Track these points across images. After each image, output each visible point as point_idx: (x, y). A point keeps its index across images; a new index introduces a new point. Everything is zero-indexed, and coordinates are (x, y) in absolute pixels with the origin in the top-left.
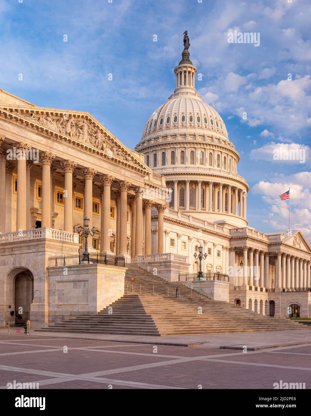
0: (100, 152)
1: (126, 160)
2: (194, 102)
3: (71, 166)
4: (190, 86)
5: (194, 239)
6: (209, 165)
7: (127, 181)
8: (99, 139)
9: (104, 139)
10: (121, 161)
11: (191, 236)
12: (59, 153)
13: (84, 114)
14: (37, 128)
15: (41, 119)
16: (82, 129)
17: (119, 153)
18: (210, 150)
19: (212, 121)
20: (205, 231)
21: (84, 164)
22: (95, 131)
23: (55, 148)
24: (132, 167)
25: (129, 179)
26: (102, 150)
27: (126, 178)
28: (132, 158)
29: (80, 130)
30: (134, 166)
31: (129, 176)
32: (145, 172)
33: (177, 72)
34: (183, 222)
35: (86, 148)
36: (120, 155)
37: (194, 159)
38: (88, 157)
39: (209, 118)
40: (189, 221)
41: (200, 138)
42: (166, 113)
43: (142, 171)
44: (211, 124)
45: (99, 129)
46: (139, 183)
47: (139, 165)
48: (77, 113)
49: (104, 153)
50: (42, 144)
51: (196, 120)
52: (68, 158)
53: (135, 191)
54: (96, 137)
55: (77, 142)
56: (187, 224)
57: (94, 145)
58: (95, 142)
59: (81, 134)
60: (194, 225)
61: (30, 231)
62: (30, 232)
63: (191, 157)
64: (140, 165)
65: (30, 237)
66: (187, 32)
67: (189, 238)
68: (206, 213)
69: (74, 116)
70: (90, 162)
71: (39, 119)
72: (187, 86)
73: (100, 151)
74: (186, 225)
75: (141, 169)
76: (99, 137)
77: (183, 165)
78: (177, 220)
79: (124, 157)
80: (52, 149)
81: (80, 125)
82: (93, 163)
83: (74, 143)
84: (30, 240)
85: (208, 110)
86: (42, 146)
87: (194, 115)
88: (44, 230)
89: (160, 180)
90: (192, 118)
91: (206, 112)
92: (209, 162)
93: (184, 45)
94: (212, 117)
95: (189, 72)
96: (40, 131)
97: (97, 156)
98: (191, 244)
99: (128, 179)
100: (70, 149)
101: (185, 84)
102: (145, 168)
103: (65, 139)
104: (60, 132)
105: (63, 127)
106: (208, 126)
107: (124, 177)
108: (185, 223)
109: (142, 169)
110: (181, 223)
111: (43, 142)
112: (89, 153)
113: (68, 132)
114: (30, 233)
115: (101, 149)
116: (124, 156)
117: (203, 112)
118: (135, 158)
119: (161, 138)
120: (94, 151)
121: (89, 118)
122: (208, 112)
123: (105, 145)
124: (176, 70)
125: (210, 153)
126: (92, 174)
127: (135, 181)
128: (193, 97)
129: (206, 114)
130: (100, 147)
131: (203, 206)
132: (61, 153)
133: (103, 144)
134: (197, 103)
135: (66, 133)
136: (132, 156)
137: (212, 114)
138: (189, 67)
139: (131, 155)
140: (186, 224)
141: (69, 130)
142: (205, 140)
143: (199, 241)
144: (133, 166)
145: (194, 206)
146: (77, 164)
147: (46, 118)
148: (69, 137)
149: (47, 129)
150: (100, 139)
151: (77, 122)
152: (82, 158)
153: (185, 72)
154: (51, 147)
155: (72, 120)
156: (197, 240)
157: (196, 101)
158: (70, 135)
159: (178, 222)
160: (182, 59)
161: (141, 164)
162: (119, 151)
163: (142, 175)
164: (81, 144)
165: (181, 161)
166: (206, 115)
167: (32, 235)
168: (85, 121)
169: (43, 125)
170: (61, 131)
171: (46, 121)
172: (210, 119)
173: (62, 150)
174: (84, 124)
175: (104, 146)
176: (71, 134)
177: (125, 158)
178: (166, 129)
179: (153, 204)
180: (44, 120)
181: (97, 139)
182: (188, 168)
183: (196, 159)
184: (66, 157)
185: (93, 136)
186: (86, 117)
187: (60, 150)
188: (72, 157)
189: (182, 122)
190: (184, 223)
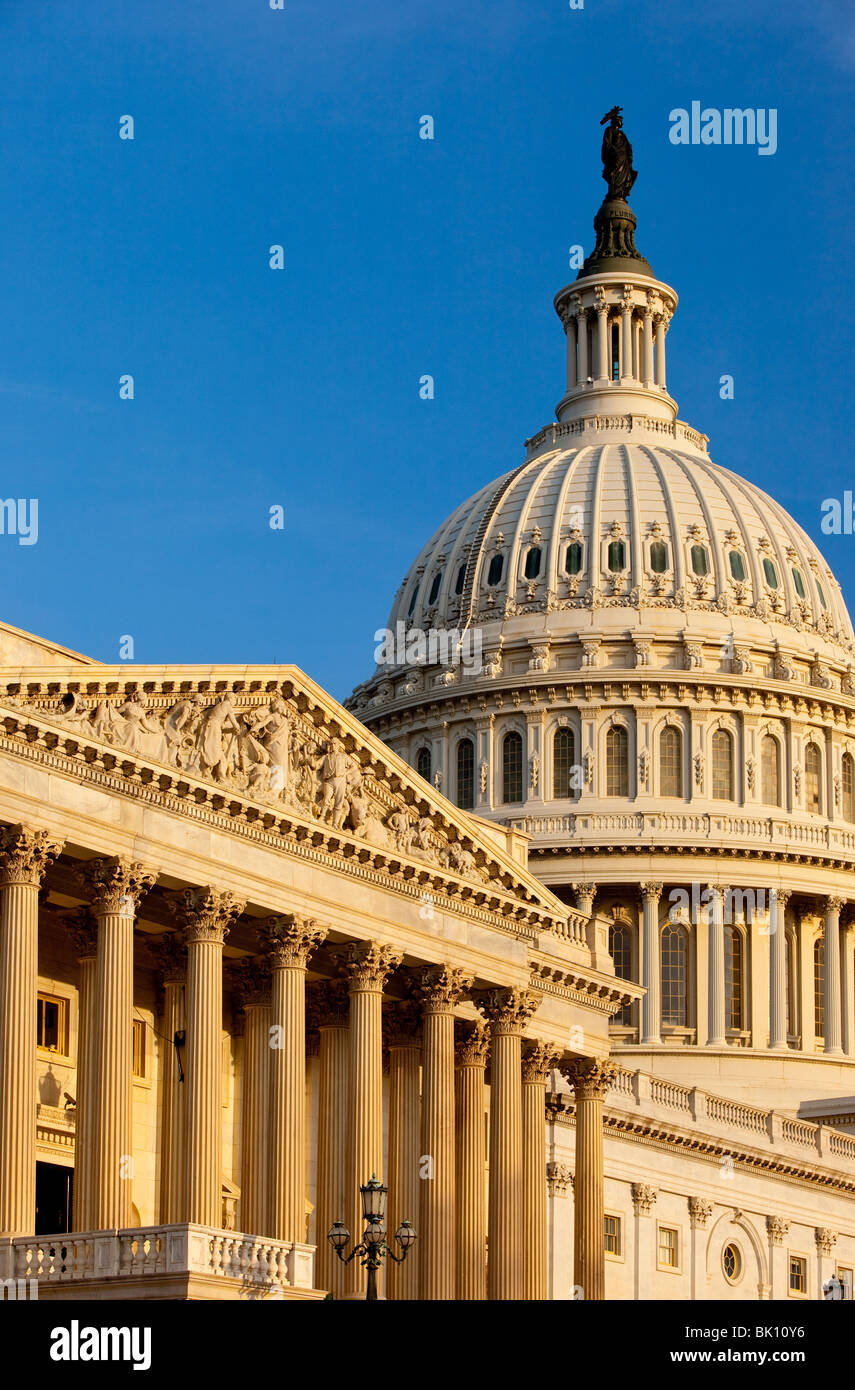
0: (344, 840)
1: (454, 864)
2: (668, 466)
3: (218, 914)
4: (643, 380)
5: (718, 1211)
6: (766, 801)
7: (456, 963)
8: (340, 782)
9: (359, 777)
10: (434, 874)
11: (704, 1196)
12: (173, 856)
13: (279, 674)
14: (91, 755)
15: (103, 712)
16: (264, 740)
17: (422, 835)
18: (766, 721)
19: (768, 568)
20: (773, 1166)
21: (272, 899)
22: (321, 744)
23: (155, 836)
24: (481, 899)
25: (464, 954)
26: (349, 832)
27: (451, 950)
28: (480, 855)
29: (258, 746)
30: (490, 895)
31: (463, 941)
32: (535, 917)
33: (572, 311)
34: (664, 1124)
35: (285, 826)
36: (426, 844)
37: (679, 769)
38: (290, 863)
39: (755, 553)
40: (694, 1118)
41: (710, 658)
42: (523, 526)
43: (521, 911)
44: (768, 581)
45: (339, 736)
46: (504, 968)
47: (510, 887)
48: (252, 673)
49: (359, 846)
50: (104, 825)
51: (686, 562)
52: (206, 877)
53: (482, 1010)
54: (321, 771)
55: (247, 804)
56: (685, 1137)
57: (313, 809)
58: (321, 795)
59: (260, 762)
60: (720, 1140)
61: (108, 1237)
62: (106, 1240)
63: (663, 760)
64: (515, 886)
65: (107, 1264)
66: (621, 113)
67: (690, 1206)
68: (753, 1056)
69: (238, 687)
70: (296, 886)
71: (94, 714)
72: (629, 382)
73: (344, 838)
74: (680, 1140)
75: (518, 904)
76: (341, 770)
77: (621, 804)
78: (633, 1116)
79: (444, 855)
80: (141, 845)
81: (260, 726)
82: (307, 889)
83: (235, 808)
84: (108, 1279)
85: (744, 508)
86: (103, 833)
87: (673, 537)
88: (181, 1234)
89: (584, 938)
90: (664, 554)
91: (740, 523)
92: (764, 783)
93: (606, 175)
94: (771, 548)
95: (638, 313)
96: (100, 767)
97: (330, 858)
98: (702, 1235)
99: (457, 952)
100: (215, 837)
101: (614, 375)
102: (534, 900)
103: (201, 795)
104: (179, 764)
105: (189, 742)
106: (748, 595)
107: (439, 946)
108: (675, 1128)
109: (524, 905)
110: (655, 1133)
111: (107, 816)
112: (293, 846)
113: (212, 762)
114: (104, 1245)
115: (345, 826)
116: (441, 850)
117: (722, 521)
118: (491, 857)
119: (499, 658)
120: (318, 838)
121: (298, 688)
122: (746, 520)
123: (361, 804)
124: (563, 303)
125: (768, 735)
126: (306, 945)
127: (490, 963)
128: (664, 440)
129: (736, 529)
130: (342, 815)
131: (738, 1017)
132: (178, 858)
133: (355, 800)
134: (689, 477)
135: (203, 766)
136: (477, 845)
137: (768, 530)
138: (638, 287)
139: (476, 842)
140: (678, 1135)
141: (214, 751)
142: (739, 672)
143: (741, 1220)
144: (484, 891)
145: (689, 1020)
146: (244, 903)
147: (123, 710)
148: (214, 783)
149: (131, 759)
150: (344, 780)
151: (247, 709)
152: (262, 873)
153: (615, 311)
154: (141, 834)
155: (231, 707)
156: (732, 1217)
157: (680, 464)
158: (216, 773)
159: (638, 1129)
160: (598, 244)
161: (517, 881)
162: (423, 829)
163: (522, 929)
164: (263, 811)
165: (609, 781)
166: (739, 540)
167: (117, 1256)
168: (281, 704)
169: (110, 741)
170: (184, 759)
171: (123, 719)
172: (759, 558)
173: (182, 846)
174: (277, 715)
175: (357, 812)
176: (223, 769)
177: (447, 860)
178: (521, 608)
179: (555, 1060)
180: (116, 716)
181: (326, 780)
182: (653, 822)
183: (694, 771)
184: (199, 875)
185: (312, 769)
186: (288, 686)
187: (175, 843)
188: (221, 872)
189: (609, 573)
190: (669, 1132)
